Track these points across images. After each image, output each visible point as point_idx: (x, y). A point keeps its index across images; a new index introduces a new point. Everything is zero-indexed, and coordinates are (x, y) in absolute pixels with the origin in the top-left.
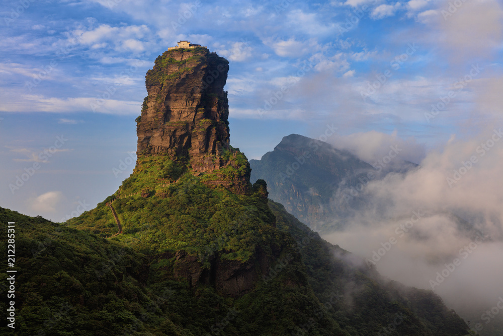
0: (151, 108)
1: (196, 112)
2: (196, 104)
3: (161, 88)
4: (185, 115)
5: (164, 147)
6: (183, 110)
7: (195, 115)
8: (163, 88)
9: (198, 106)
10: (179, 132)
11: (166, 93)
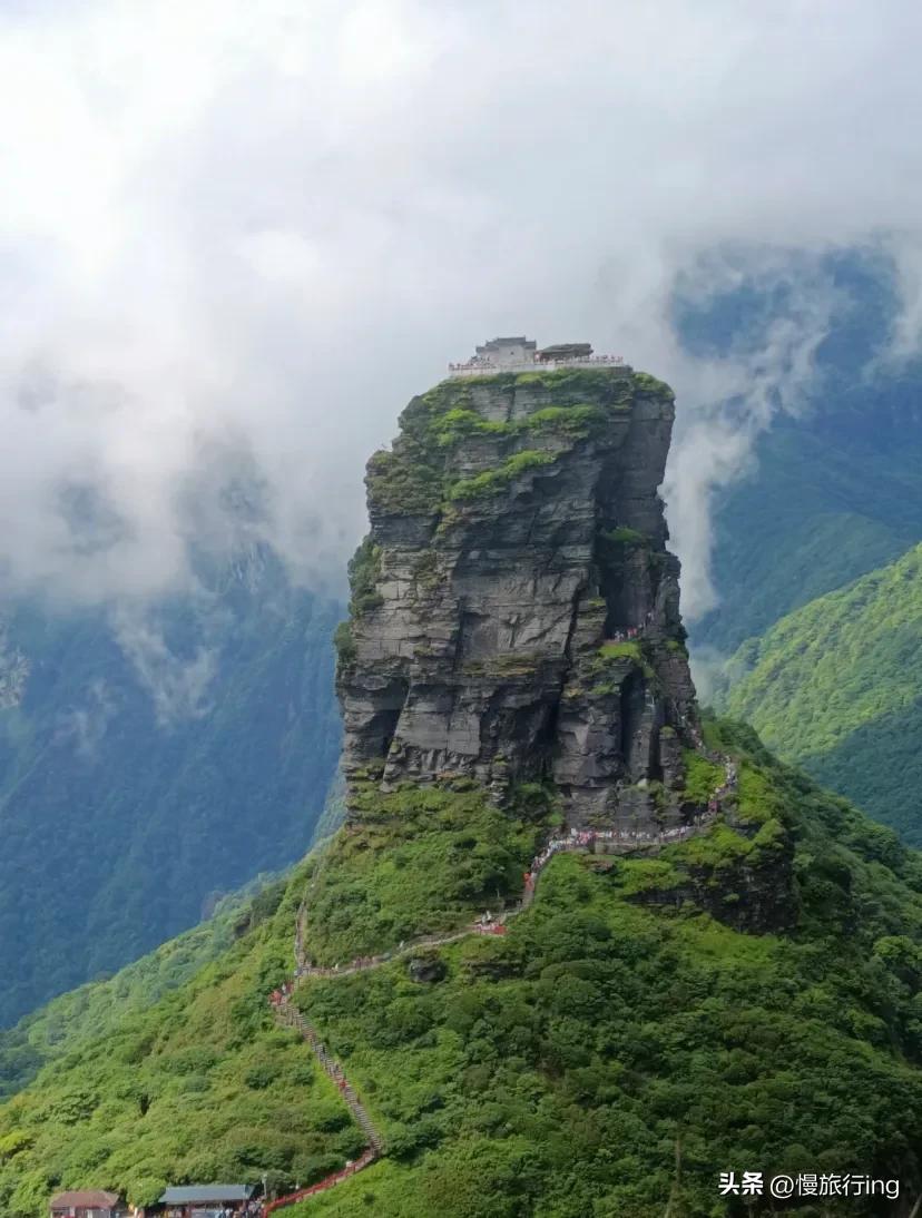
0: (396, 604)
1: (575, 615)
2: (569, 586)
3: (432, 530)
4: (533, 628)
5: (460, 756)
6: (524, 612)
7: (573, 627)
8: (441, 528)
9: (579, 595)
10: (513, 698)
11: (457, 549)
